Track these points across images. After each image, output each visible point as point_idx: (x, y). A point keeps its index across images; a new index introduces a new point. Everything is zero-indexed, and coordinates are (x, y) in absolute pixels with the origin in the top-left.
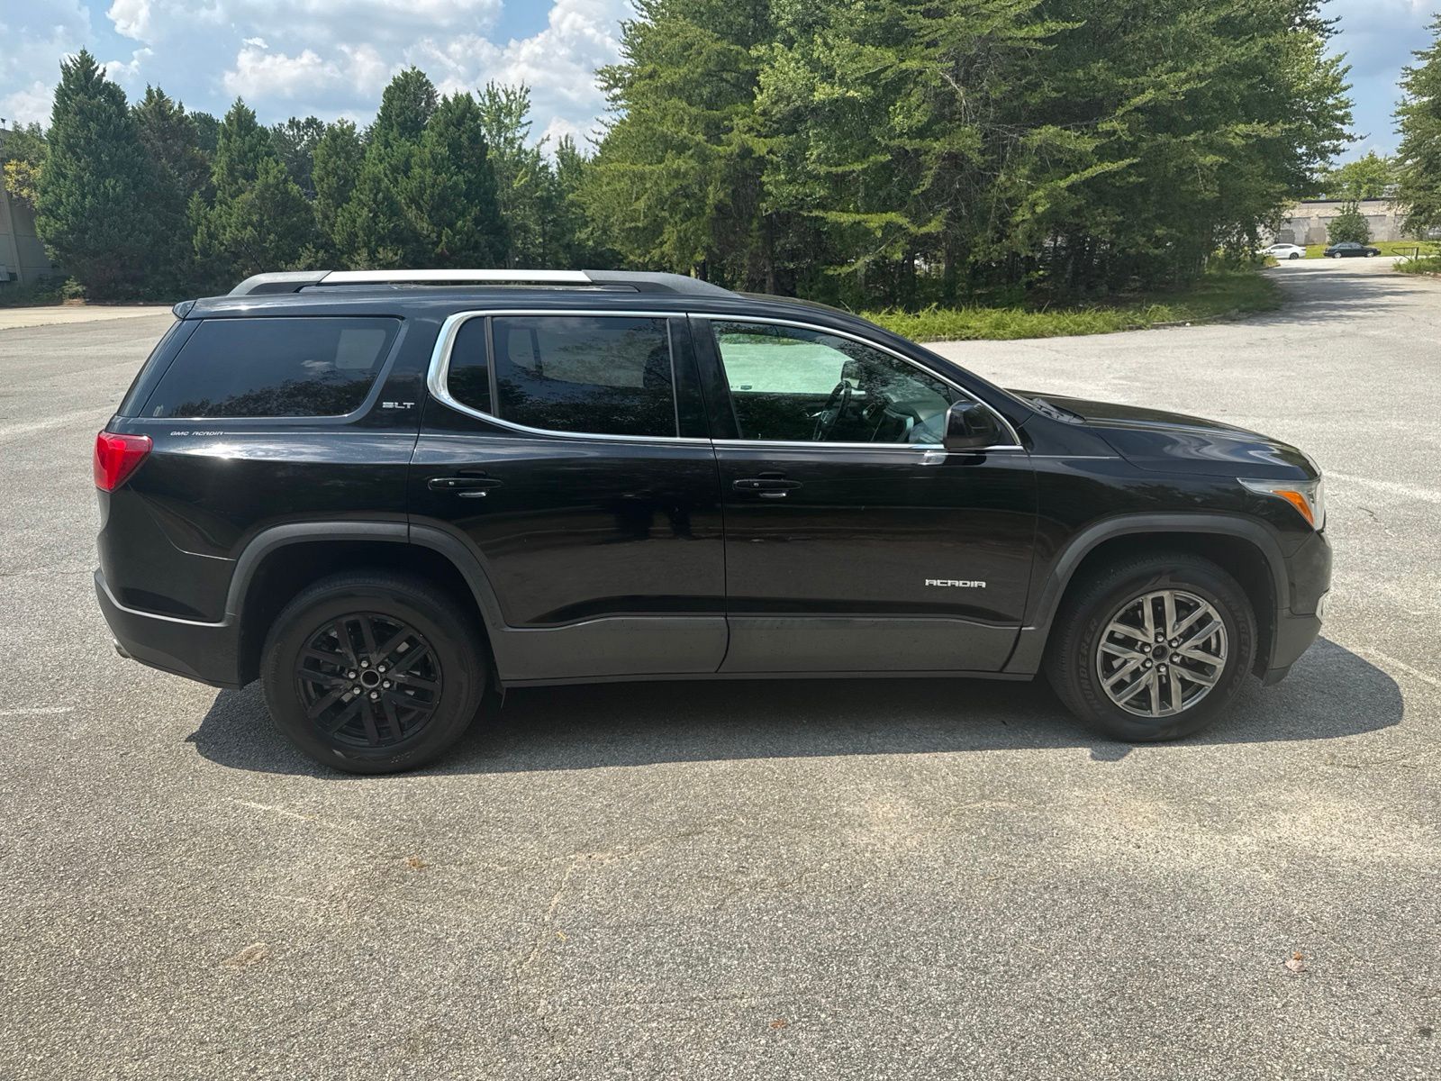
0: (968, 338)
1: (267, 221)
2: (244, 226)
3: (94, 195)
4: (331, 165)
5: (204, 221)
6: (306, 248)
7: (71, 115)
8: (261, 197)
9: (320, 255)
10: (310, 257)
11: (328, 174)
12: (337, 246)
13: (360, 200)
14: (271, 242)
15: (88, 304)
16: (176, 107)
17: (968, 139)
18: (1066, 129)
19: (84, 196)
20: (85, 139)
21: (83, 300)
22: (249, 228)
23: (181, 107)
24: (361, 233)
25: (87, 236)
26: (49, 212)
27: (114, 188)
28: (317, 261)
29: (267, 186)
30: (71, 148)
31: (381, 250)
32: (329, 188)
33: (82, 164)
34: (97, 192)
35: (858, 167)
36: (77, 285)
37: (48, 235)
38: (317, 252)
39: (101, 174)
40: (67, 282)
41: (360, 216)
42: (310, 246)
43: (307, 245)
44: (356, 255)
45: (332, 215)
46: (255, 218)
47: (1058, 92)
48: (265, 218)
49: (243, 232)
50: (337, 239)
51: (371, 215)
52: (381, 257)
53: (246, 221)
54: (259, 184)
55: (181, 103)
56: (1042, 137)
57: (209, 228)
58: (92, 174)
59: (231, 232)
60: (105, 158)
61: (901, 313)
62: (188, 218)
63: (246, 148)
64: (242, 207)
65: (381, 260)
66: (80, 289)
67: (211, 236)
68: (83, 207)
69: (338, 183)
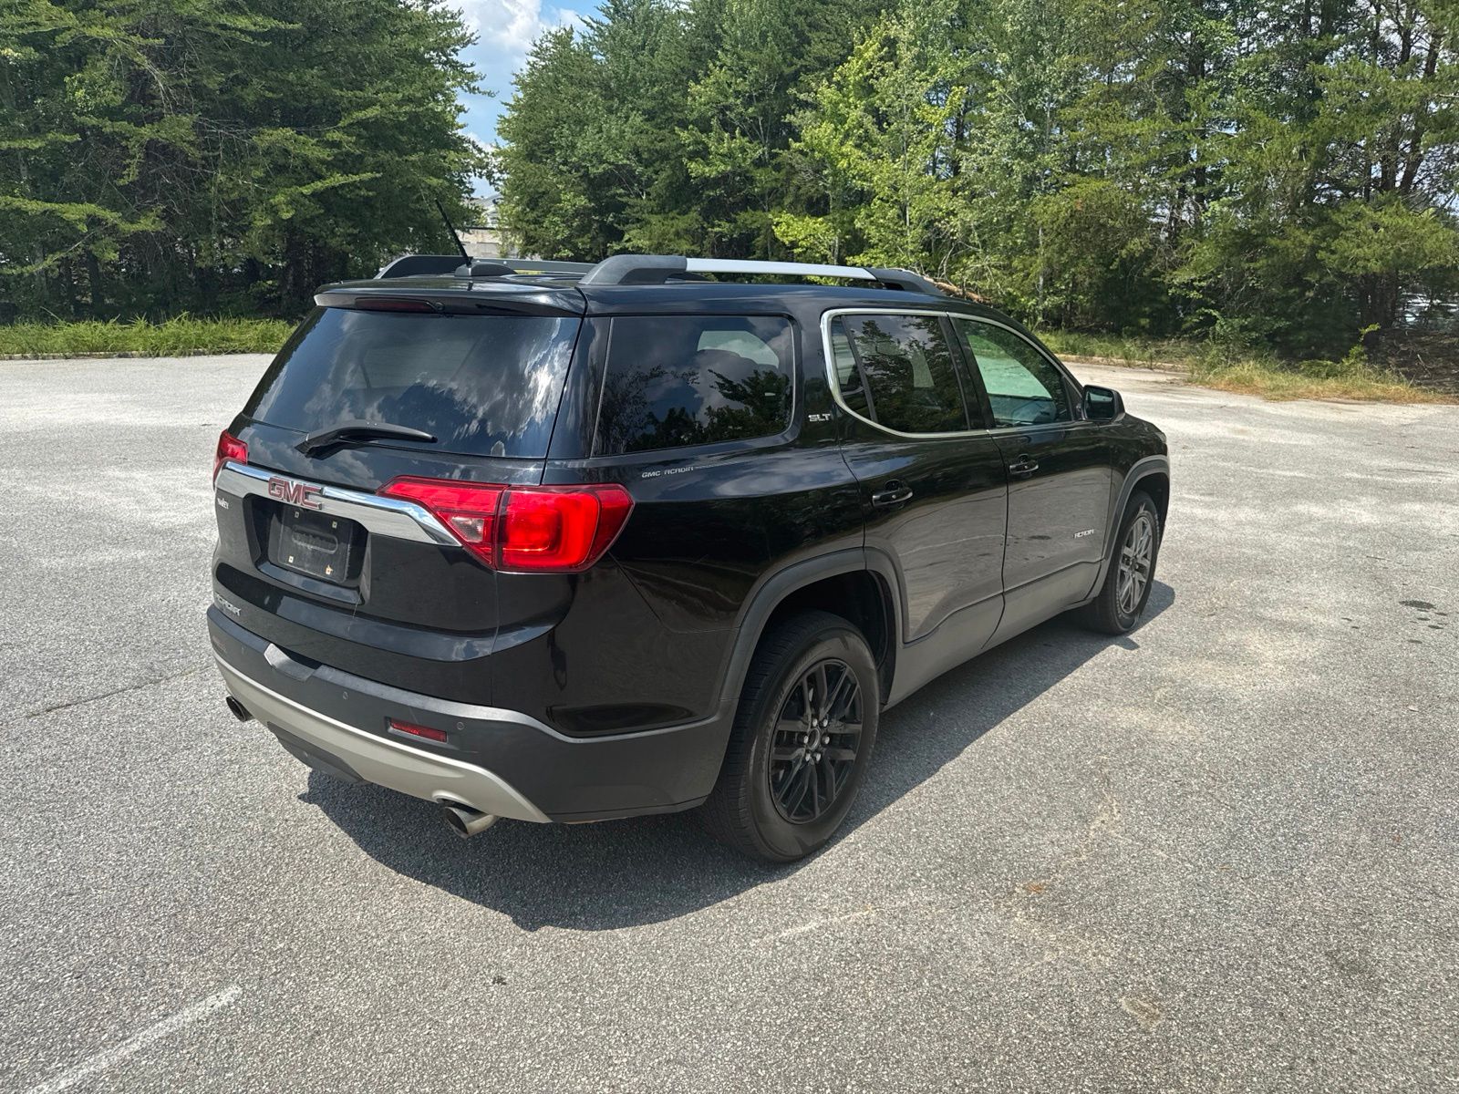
0: (234, 352)
17: (179, 128)
18: (299, 133)
35: (35, 145)
47: (273, 92)
56: (273, 138)
61: (142, 323)
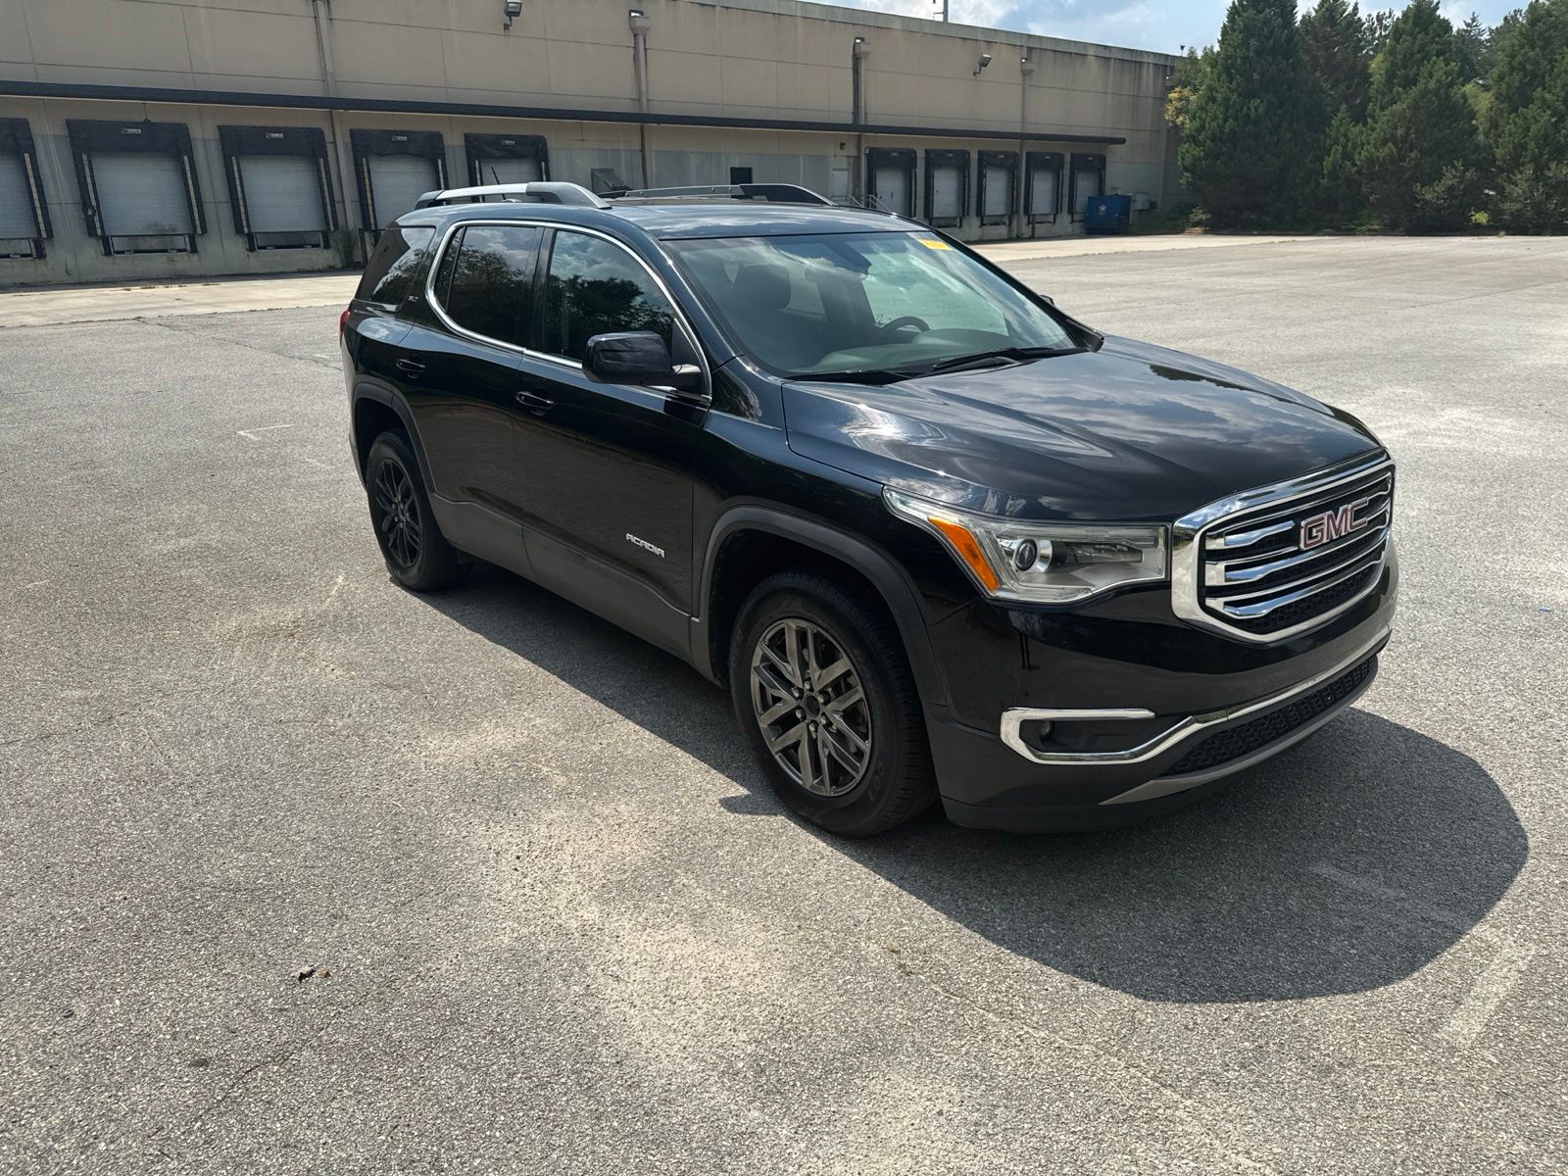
1: (1413, 136)
2: (1385, 143)
3: (1236, 119)
4: (1519, 58)
5: (1342, 140)
6: (1454, 166)
7: (1236, 33)
8: (1415, 107)
9: (1468, 174)
10: (1455, 176)
11: (1512, 70)
12: (1497, 163)
13: (1544, 100)
14: (1411, 160)
15: (1206, 233)
16: (1350, 9)
19: (1226, 120)
20: (1241, 58)
21: (1203, 229)
22: (1390, 144)
23: (1356, 9)
24: (1532, 145)
25: (1219, 162)
26: (1193, 139)
27: (1256, 109)
28: (1462, 182)
29: (1424, 93)
30: (1227, 70)
31: (1553, 165)
32: (1509, 87)
33: (1234, 86)
34: (1239, 114)
36: (1203, 213)
37: (1186, 163)
38: (1466, 170)
39: (1248, 95)
40: (1194, 210)
41: (1537, 121)
42: (1459, 164)
43: (1455, 162)
44: (1516, 172)
45: (1501, 122)
46: (1400, 132)
48: (1413, 131)
49: (1381, 150)
50: (1499, 153)
51: (1553, 120)
52: (1551, 175)
53: (1388, 137)
54: (1415, 91)
55: (1356, 4)
57: (1345, 146)
58: (1239, 95)
59: (1368, 151)
60: (1256, 76)
62: (1326, 136)
63: (1416, 47)
64: (1389, 121)
65: (1549, 178)
66: (1204, 217)
67: (1346, 156)
68: (1222, 132)
69: (1521, 81)
